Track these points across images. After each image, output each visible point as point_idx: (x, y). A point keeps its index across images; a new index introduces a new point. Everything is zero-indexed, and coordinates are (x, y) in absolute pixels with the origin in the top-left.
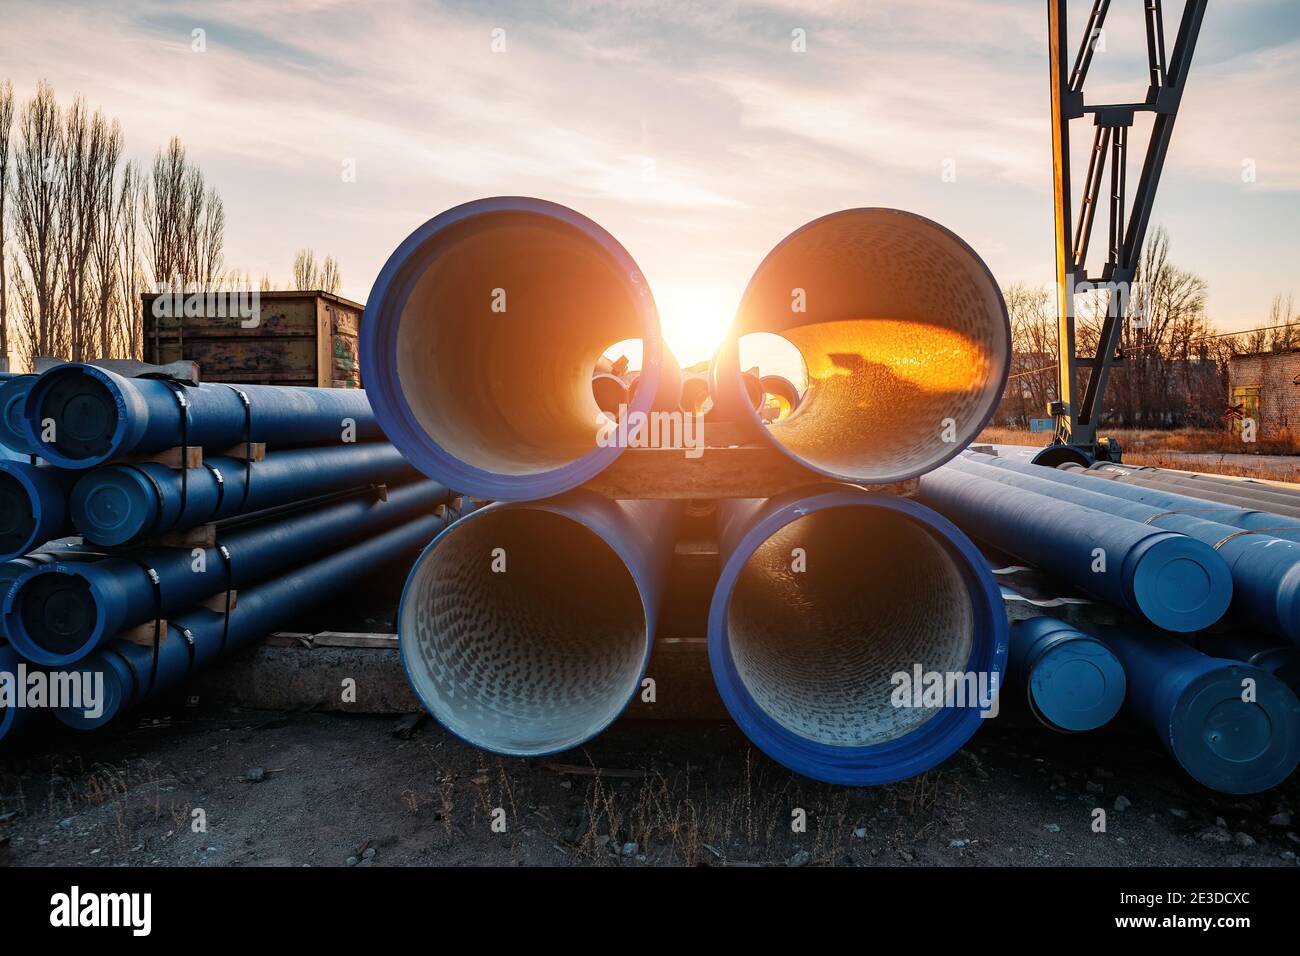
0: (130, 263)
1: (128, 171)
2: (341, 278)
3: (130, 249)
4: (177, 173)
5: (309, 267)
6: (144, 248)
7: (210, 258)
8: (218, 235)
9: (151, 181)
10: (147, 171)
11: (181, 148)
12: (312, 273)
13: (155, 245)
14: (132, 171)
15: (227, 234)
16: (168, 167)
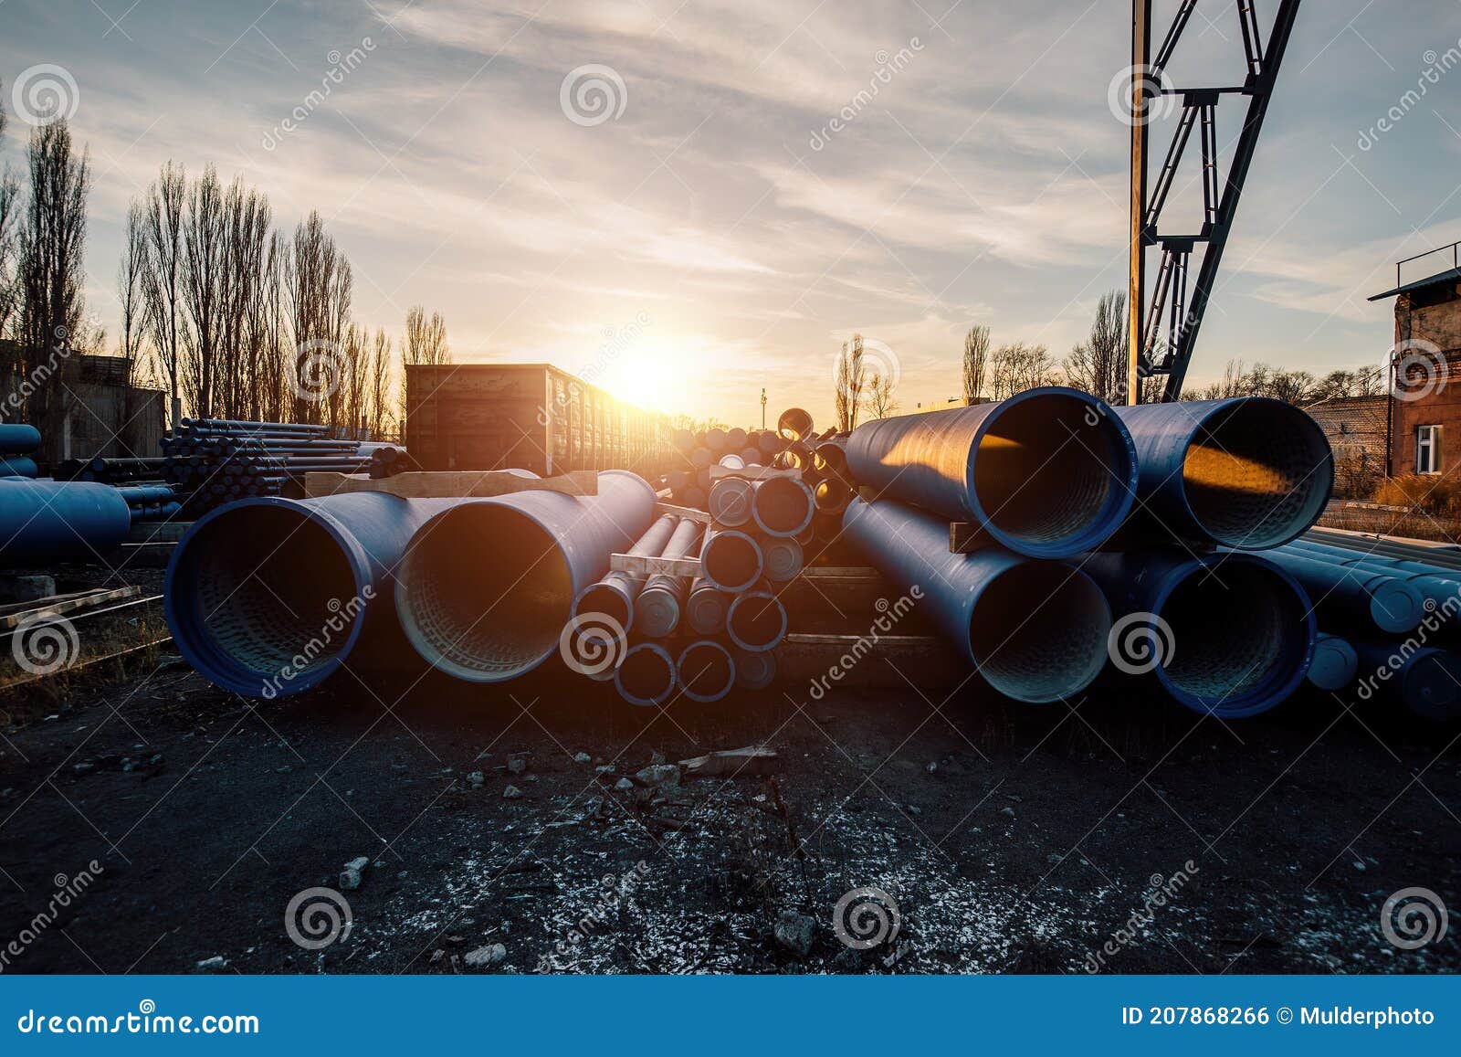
0: (274, 318)
1: (274, 240)
2: (447, 331)
3: (275, 306)
4: (316, 241)
5: (420, 322)
6: (285, 306)
7: (340, 313)
8: (346, 294)
9: (293, 248)
10: (289, 239)
11: (319, 220)
12: (422, 327)
13: (294, 303)
14: (277, 240)
15: (355, 292)
16: (307, 235)
